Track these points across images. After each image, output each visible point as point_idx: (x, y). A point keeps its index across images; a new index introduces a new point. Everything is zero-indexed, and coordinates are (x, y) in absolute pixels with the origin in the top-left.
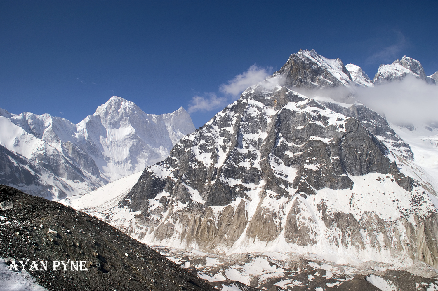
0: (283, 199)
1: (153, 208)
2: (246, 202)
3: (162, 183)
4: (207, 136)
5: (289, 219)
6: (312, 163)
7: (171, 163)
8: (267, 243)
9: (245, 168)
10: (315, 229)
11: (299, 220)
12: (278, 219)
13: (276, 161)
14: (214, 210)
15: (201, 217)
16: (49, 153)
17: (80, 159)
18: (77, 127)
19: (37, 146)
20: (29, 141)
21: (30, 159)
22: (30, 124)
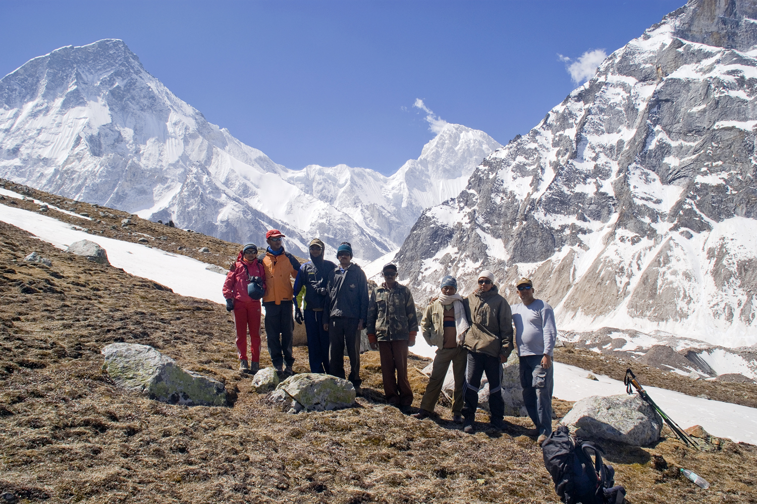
0: (645, 242)
1: (427, 273)
2: (577, 252)
3: (448, 233)
4: (530, 149)
5: (645, 276)
6: (711, 172)
7: (467, 201)
8: (594, 319)
9: (585, 194)
10: (691, 292)
11: (663, 277)
12: (625, 276)
13: (643, 177)
14: (522, 268)
15: (500, 282)
16: (334, 221)
17: (391, 230)
18: (390, 181)
19: (318, 212)
20: (307, 206)
21: (309, 232)
22: (318, 183)
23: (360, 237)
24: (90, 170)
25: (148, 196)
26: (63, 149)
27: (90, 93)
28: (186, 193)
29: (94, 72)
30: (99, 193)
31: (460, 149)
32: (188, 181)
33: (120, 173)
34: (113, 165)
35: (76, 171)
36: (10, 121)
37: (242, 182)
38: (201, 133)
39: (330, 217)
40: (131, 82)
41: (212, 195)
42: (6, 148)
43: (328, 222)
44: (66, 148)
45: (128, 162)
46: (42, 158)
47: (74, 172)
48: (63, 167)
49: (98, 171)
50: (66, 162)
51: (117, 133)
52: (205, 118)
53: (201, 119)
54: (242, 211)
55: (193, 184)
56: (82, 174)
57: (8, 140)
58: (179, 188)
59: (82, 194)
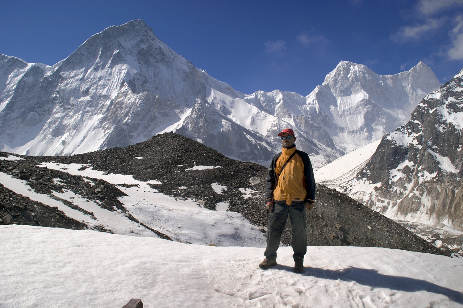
1: (395, 180)
3: (404, 151)
4: (457, 92)
7: (414, 128)
15: (454, 188)
16: (282, 128)
17: (313, 131)
18: (307, 99)
19: (271, 122)
20: (263, 119)
21: (266, 136)
22: (263, 102)
23: (299, 139)
24: (132, 102)
25: (169, 117)
26: (114, 90)
27: (126, 54)
28: (195, 116)
29: (127, 41)
30: (140, 116)
31: (350, 77)
32: (196, 108)
33: (152, 104)
34: (147, 99)
35: (124, 103)
36: (83, 74)
37: (222, 105)
38: (192, 74)
39: (279, 126)
40: (150, 45)
41: (211, 117)
42: (82, 90)
43: (278, 129)
44: (116, 88)
45: (156, 97)
46: (102, 95)
47: (123, 103)
48: (116, 101)
49: (138, 103)
50: (117, 97)
51: (144, 77)
52: (193, 65)
53: (191, 65)
54: (231, 126)
55: (199, 110)
56: (128, 105)
57: (82, 85)
58: (188, 112)
59: (130, 118)
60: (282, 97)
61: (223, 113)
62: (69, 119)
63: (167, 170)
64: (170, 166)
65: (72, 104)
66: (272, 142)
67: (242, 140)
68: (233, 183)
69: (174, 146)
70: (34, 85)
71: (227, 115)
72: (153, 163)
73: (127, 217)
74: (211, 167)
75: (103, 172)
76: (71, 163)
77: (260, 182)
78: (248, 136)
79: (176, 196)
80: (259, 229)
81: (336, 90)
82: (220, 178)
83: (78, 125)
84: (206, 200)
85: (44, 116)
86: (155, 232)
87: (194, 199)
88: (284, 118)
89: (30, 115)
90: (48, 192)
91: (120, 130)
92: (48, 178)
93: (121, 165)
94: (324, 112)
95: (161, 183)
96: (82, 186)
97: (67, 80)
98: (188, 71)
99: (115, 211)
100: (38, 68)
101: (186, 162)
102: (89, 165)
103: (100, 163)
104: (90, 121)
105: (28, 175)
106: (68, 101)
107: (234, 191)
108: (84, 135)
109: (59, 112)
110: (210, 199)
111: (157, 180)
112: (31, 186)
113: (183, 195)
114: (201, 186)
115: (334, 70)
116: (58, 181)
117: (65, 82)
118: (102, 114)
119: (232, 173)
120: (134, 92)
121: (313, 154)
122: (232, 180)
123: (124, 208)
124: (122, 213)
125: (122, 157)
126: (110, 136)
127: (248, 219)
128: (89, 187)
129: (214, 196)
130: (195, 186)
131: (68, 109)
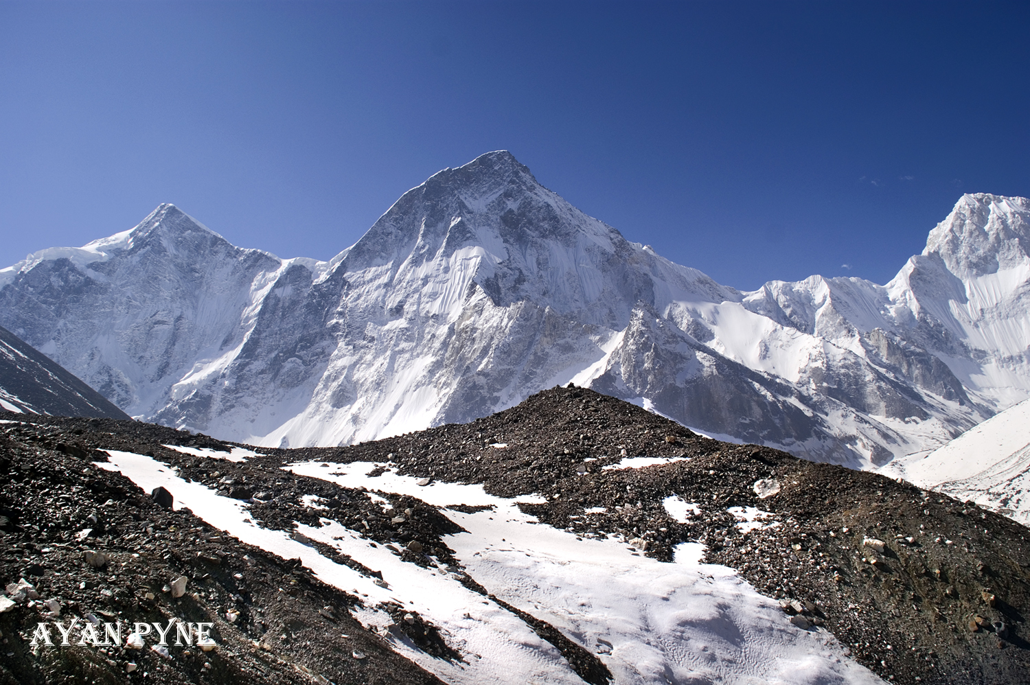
16: (835, 363)
17: (909, 365)
18: (888, 291)
19: (807, 351)
20: (788, 344)
21: (799, 383)
22: (784, 305)
23: (877, 384)
24: (495, 325)
25: (576, 354)
26: (454, 301)
27: (477, 225)
28: (634, 347)
29: (478, 197)
30: (512, 356)
31: (991, 229)
32: (634, 329)
33: (536, 326)
34: (525, 316)
35: (477, 329)
36: (389, 272)
37: (691, 319)
38: (621, 257)
39: (827, 357)
40: (525, 202)
41: (668, 347)
42: (389, 307)
43: (825, 365)
44: (459, 298)
45: (544, 311)
46: (431, 314)
47: (474, 330)
48: (459, 325)
49: (506, 327)
50: (462, 317)
51: (517, 271)
52: (622, 236)
53: (617, 237)
54: (715, 365)
55: (642, 334)
56: (486, 332)
57: (390, 297)
58: (617, 340)
59: (491, 360)
60: (829, 290)
61: (696, 337)
62: (364, 368)
63: (560, 471)
64: (567, 462)
65: (370, 337)
66: (813, 397)
67: (742, 395)
68: (715, 497)
69: (575, 415)
70: (294, 303)
71: (705, 342)
72: (529, 455)
73: (460, 580)
74: (661, 461)
75: (420, 480)
76: (353, 461)
77: (778, 491)
78: (757, 385)
79: (580, 529)
80: (779, 605)
81: (958, 263)
82: (684, 485)
83: (383, 380)
84: (650, 538)
85: (315, 365)
86: (524, 616)
87: (622, 537)
88: (837, 338)
89: (288, 365)
90: (287, 527)
91: (470, 388)
92: (292, 494)
93: (458, 463)
94: (933, 318)
95: (546, 501)
96: (363, 511)
97: (358, 287)
98: (611, 250)
99: (432, 569)
100: (302, 267)
101: (604, 450)
102: (390, 465)
103: (413, 459)
104: (407, 371)
105: (249, 490)
106: (361, 332)
107: (717, 513)
108: (397, 400)
109: (345, 356)
110: (659, 535)
111: (536, 494)
112: (252, 514)
113: (596, 528)
114: (639, 504)
115: (947, 217)
116: (313, 501)
117: (353, 294)
118: (433, 355)
119: (711, 472)
120: (497, 303)
121: (913, 418)
122: (711, 488)
123: (455, 559)
124: (449, 571)
125: (461, 444)
126: (450, 401)
127: (751, 581)
128: (379, 513)
129: (668, 527)
130: (624, 505)
131: (362, 348)
